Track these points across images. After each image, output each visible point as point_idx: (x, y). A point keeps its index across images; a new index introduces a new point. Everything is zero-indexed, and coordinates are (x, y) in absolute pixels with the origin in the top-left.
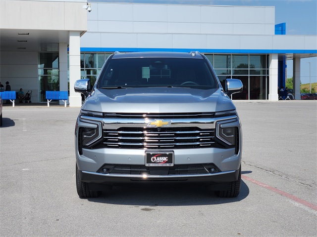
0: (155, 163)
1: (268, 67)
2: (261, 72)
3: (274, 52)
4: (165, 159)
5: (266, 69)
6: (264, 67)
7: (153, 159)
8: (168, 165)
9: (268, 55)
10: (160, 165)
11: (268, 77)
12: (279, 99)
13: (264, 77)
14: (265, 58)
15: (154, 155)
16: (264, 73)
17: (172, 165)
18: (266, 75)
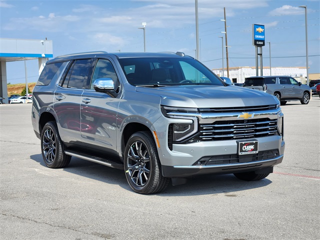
0: (245, 151)
4: (252, 147)
7: (244, 148)
8: (254, 152)
10: (248, 153)
15: (245, 144)
17: (257, 152)
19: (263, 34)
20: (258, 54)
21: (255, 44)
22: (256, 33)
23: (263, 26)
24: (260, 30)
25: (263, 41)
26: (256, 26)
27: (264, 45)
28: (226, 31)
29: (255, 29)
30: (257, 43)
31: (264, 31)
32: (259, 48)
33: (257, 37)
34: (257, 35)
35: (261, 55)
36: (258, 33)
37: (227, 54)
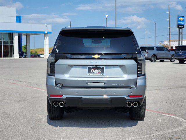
1: (13, 40)
2: (9, 43)
3: (16, 32)
5: (12, 41)
6: (10, 40)
9: (13, 34)
11: (13, 45)
12: (19, 57)
13: (11, 45)
14: (11, 35)
16: (11, 43)
18: (12, 44)
19: (183, 21)
20: (180, 33)
21: (178, 27)
22: (179, 21)
23: (183, 17)
24: (181, 19)
25: (183, 25)
26: (179, 16)
27: (184, 27)
28: (169, 19)
29: (178, 19)
30: (179, 26)
31: (184, 20)
32: (180, 29)
33: (180, 23)
34: (179, 22)
35: (182, 33)
36: (180, 21)
37: (170, 32)
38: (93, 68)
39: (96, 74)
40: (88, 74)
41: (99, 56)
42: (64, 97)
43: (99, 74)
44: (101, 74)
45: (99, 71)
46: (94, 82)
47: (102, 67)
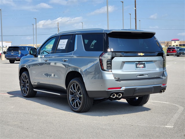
38: (138, 64)
39: (141, 68)
40: (136, 69)
41: (144, 54)
42: (123, 88)
43: (143, 68)
44: (144, 68)
45: (142, 66)
46: (140, 75)
47: (143, 62)
